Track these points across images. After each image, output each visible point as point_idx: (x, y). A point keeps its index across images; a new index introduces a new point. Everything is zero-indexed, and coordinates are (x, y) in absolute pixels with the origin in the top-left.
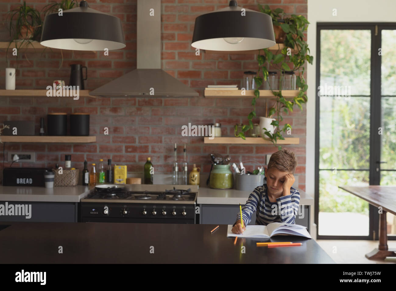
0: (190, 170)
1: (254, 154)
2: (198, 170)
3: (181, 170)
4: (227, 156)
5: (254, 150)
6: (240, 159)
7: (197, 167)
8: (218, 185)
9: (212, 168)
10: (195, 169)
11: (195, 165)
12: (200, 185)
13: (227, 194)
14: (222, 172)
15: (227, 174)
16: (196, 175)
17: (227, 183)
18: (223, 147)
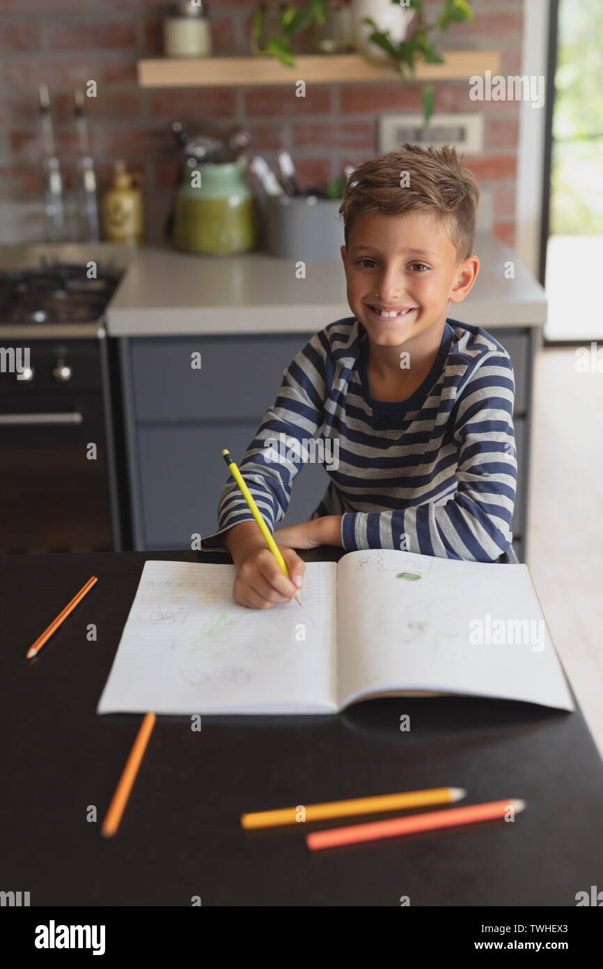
0: (106, 185)
1: (334, 118)
2: (134, 185)
3: (72, 182)
4: (236, 130)
5: (336, 102)
6: (286, 136)
7: (130, 170)
8: (204, 239)
9: (182, 178)
10: (123, 181)
11: (120, 166)
12: (145, 239)
13: (237, 275)
14: (216, 194)
15: (236, 199)
16: (127, 203)
17: (235, 234)
18: (222, 96)
